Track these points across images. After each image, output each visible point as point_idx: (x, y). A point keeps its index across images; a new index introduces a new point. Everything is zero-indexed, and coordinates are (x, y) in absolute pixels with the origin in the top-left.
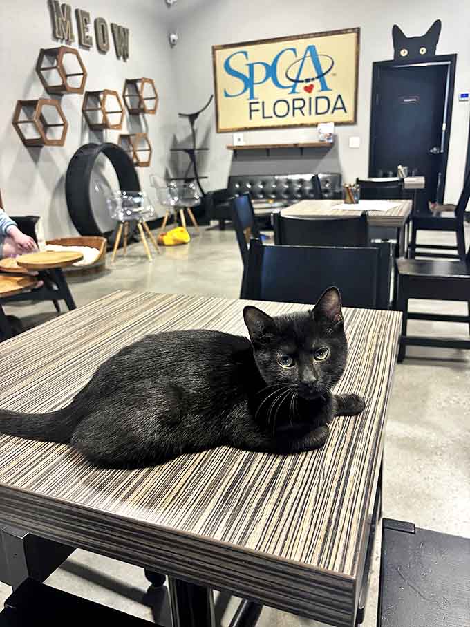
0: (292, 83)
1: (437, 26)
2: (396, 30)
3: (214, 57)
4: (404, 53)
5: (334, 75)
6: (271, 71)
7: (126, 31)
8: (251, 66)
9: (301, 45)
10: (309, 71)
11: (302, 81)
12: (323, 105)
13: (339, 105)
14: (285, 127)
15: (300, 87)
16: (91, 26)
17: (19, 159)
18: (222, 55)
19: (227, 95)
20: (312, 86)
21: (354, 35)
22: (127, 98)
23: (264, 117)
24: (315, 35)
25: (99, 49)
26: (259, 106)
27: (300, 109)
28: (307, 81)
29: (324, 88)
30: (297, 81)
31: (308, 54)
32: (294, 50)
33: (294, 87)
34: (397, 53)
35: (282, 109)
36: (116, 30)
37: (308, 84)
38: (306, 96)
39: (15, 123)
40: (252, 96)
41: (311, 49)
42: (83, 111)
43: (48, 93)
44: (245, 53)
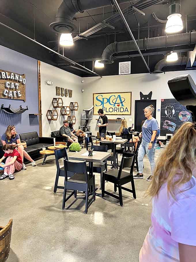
0: (114, 104)
1: (151, 92)
2: (141, 93)
3: (93, 96)
4: (143, 98)
5: (125, 102)
6: (108, 100)
7: (72, 91)
8: (103, 99)
9: (117, 95)
10: (118, 101)
11: (117, 103)
12: (122, 110)
13: (126, 110)
14: (112, 115)
15: (116, 105)
16: (64, 91)
17: (47, 123)
18: (96, 96)
19: (96, 106)
20: (119, 105)
21: (130, 93)
22: (71, 107)
23: (106, 112)
24: (120, 93)
25: (65, 96)
26: (105, 109)
27: (116, 110)
28: (118, 103)
29: (122, 105)
30: (115, 103)
31: (118, 97)
32: (115, 96)
33: (115, 105)
34: (141, 99)
35: (111, 110)
36: (69, 91)
37: (118, 104)
38: (118, 107)
39: (47, 115)
40: (103, 106)
41: (119, 96)
42: (61, 111)
43: (54, 108)
44: (102, 96)
